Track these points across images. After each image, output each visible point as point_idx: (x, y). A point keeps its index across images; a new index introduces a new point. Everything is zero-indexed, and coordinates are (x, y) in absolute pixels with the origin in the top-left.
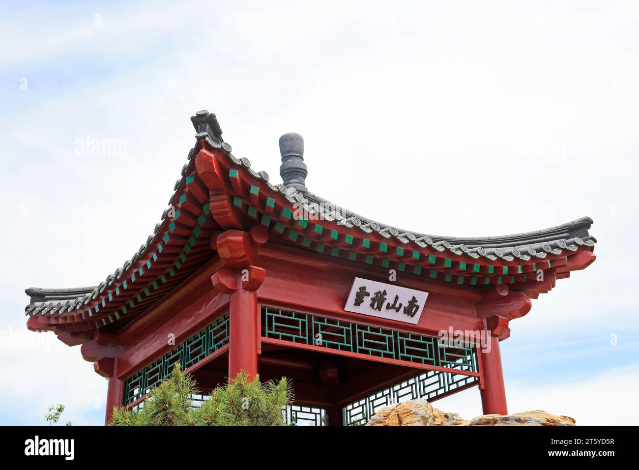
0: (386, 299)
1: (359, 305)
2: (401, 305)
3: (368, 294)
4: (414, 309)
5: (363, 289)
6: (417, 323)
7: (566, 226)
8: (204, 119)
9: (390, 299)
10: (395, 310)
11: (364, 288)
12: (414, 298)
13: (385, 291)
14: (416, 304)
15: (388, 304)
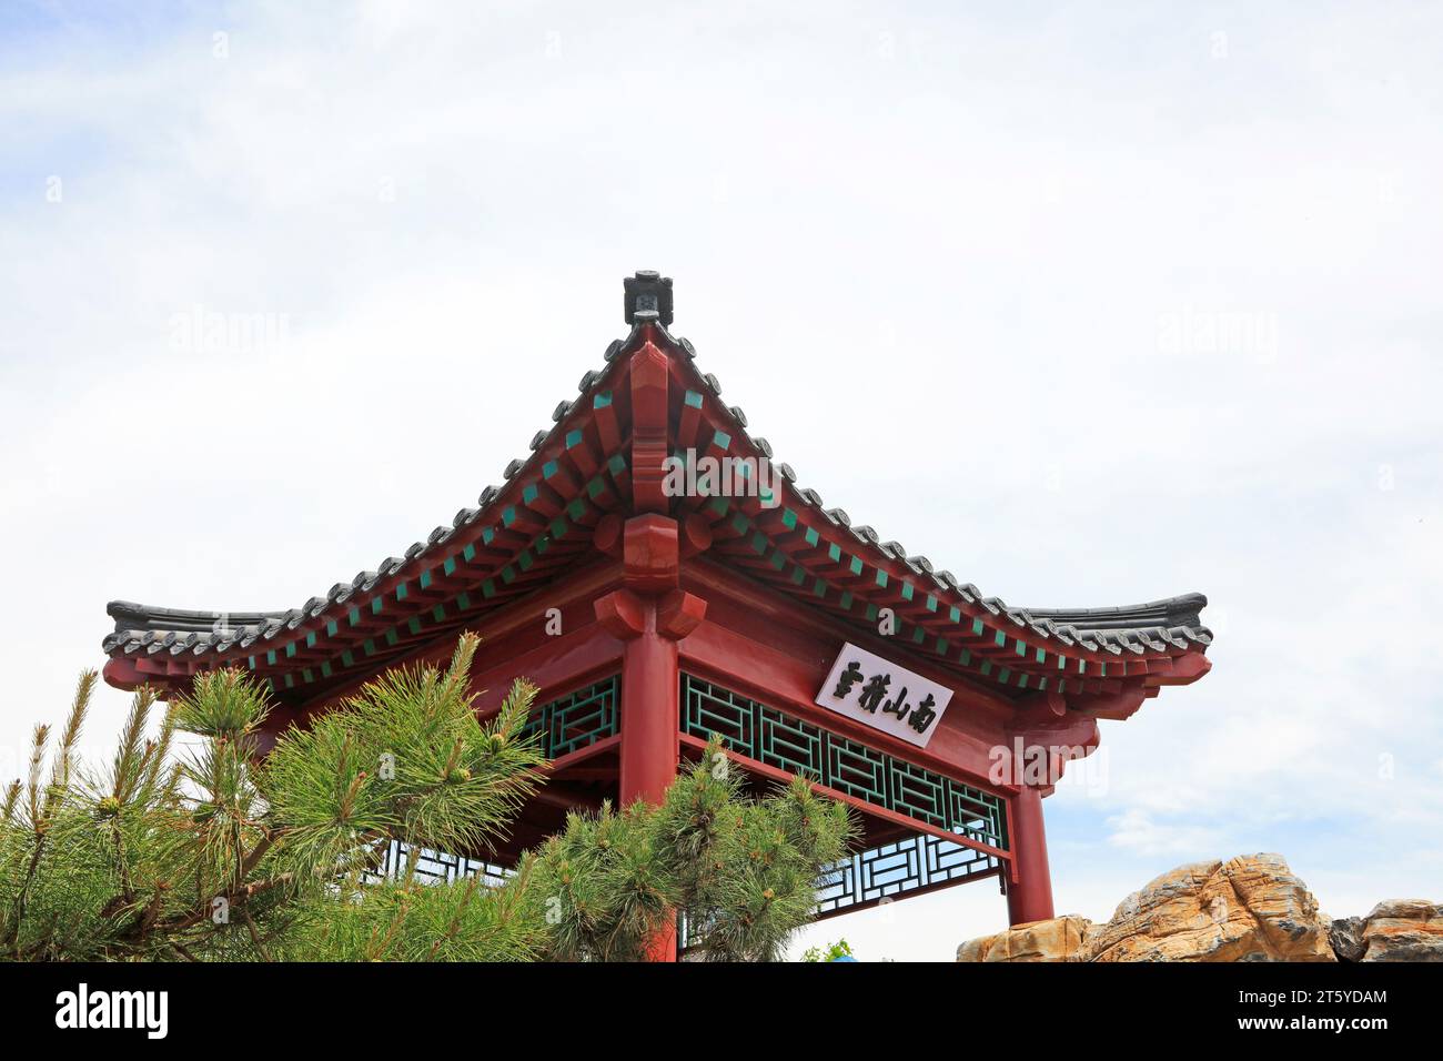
0: (886, 692)
1: (843, 698)
2: (907, 707)
3: (860, 678)
4: (926, 718)
5: (854, 666)
6: (923, 746)
7: (1163, 605)
8: (651, 286)
9: (892, 694)
10: (896, 715)
11: (857, 665)
12: (930, 697)
13: (888, 677)
14: (932, 709)
15: (889, 702)
